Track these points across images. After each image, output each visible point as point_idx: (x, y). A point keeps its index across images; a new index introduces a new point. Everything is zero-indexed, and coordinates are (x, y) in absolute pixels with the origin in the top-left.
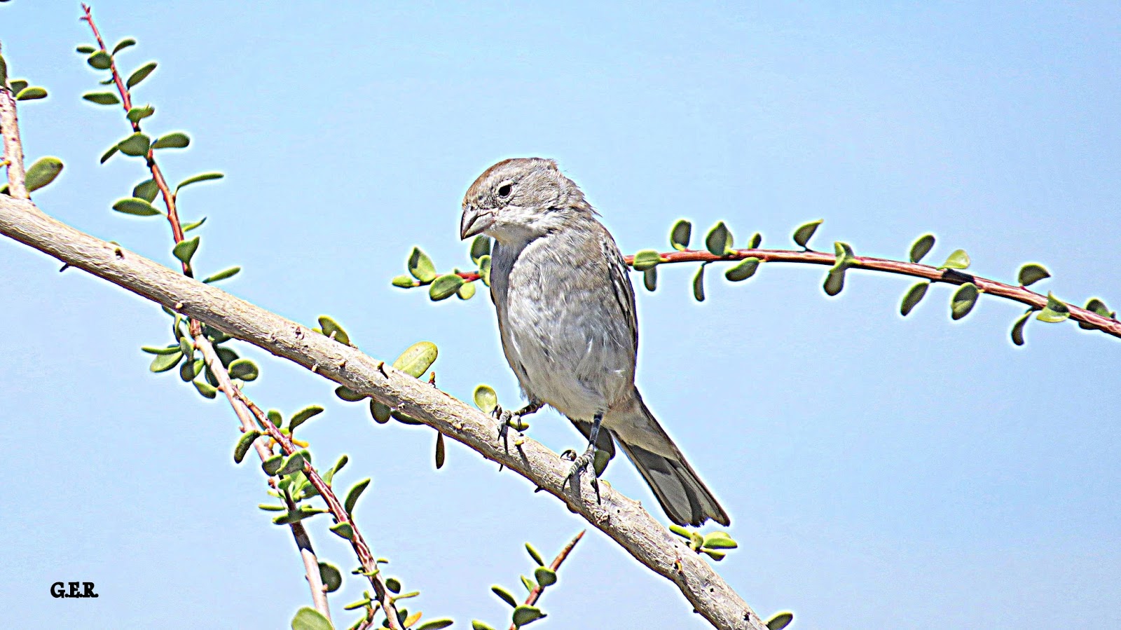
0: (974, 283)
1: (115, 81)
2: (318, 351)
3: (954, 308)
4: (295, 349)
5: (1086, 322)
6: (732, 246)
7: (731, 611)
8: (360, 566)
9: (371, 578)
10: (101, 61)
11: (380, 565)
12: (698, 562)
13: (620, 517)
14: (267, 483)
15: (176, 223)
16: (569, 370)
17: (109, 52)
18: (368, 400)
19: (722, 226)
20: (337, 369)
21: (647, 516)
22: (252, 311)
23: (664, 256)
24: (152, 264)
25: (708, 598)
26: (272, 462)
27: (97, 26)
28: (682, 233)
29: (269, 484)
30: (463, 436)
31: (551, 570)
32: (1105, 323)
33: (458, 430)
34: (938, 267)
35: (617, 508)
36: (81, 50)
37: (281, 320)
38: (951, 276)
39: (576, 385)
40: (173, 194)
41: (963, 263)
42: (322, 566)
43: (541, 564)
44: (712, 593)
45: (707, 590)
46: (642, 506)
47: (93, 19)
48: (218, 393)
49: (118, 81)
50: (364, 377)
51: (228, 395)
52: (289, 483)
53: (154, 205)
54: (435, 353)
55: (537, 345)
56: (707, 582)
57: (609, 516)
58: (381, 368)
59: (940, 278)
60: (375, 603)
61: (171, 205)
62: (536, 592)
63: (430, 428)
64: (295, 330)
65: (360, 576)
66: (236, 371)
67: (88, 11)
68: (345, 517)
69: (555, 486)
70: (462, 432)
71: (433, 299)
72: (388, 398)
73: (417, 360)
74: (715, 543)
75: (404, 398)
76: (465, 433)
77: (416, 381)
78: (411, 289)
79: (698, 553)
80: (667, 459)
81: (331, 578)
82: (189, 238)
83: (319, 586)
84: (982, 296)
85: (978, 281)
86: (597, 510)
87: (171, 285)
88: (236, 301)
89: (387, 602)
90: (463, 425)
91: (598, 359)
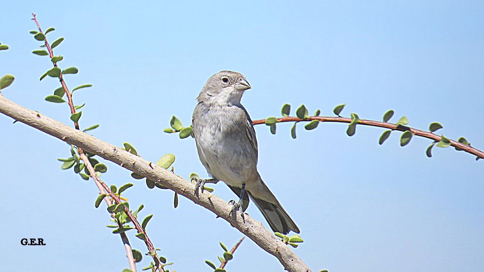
0: (410, 130)
1: (46, 46)
2: (123, 158)
3: (401, 141)
4: (113, 157)
5: (458, 147)
6: (307, 115)
7: (301, 269)
8: (149, 251)
9: (153, 257)
10: (40, 37)
11: (157, 251)
12: (286, 249)
13: (253, 229)
14: (110, 216)
15: (72, 105)
16: (226, 165)
17: (44, 33)
18: (145, 178)
19: (303, 106)
20: (131, 165)
21: (264, 228)
22: (95, 141)
23: (279, 119)
24: (53, 120)
25: (291, 263)
26: (111, 207)
27: (38, 22)
28: (286, 109)
29: (111, 216)
30: (185, 194)
31: (231, 253)
32: (466, 148)
33: (183, 191)
34: (395, 124)
35: (251, 225)
36: (32, 33)
37: (107, 144)
38: (400, 128)
39: (230, 171)
40: (71, 93)
41: (405, 122)
42: (134, 251)
43: (226, 251)
44: (292, 261)
45: (290, 260)
46: (262, 224)
47: (37, 19)
48: (90, 178)
49: (47, 45)
50: (143, 169)
51: (94, 179)
52: (119, 215)
53: (63, 98)
54: (174, 158)
55: (213, 154)
56: (290, 257)
57: (248, 228)
58: (150, 165)
59: (396, 128)
60: (155, 267)
61: (70, 98)
62: (224, 263)
63: (172, 190)
64: (113, 148)
65: (149, 256)
66: (98, 168)
67: (35, 16)
68: (142, 231)
69: (225, 215)
70: (185, 192)
71: (181, 138)
72: (153, 177)
73: (166, 162)
74: (294, 240)
75: (160, 178)
76: (186, 192)
77: (165, 170)
78: (172, 133)
79: (287, 245)
80: (271, 204)
81: (137, 256)
82: (77, 112)
83: (132, 260)
84: (414, 136)
85: (411, 130)
86: (243, 226)
87: (60, 129)
88: (88, 136)
89: (160, 267)
90: (185, 189)
91: (238, 160)
